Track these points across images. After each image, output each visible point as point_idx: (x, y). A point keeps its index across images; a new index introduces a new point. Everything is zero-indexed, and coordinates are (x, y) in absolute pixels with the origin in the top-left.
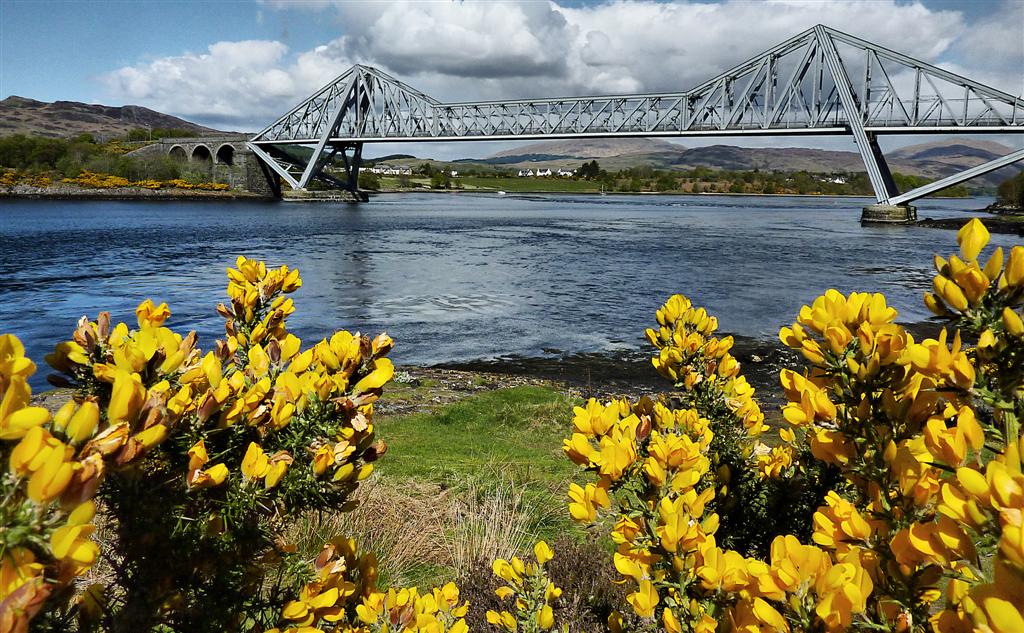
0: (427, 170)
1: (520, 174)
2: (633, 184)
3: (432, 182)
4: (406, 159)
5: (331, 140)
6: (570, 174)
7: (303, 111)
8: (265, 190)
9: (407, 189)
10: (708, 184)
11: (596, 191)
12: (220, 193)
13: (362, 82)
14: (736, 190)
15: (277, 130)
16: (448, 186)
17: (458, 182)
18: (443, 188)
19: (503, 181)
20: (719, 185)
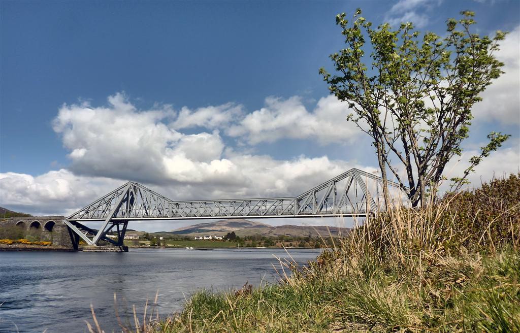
0: (147, 237)
1: (196, 238)
2: (253, 244)
3: (151, 243)
4: (130, 232)
5: (113, 219)
6: (221, 238)
7: (98, 204)
8: (70, 246)
9: (138, 246)
10: (289, 243)
11: (234, 246)
12: (46, 247)
13: (132, 190)
14: (302, 246)
15: (81, 213)
16: (159, 244)
17: (164, 243)
18: (157, 246)
19: (187, 242)
20: (294, 243)
